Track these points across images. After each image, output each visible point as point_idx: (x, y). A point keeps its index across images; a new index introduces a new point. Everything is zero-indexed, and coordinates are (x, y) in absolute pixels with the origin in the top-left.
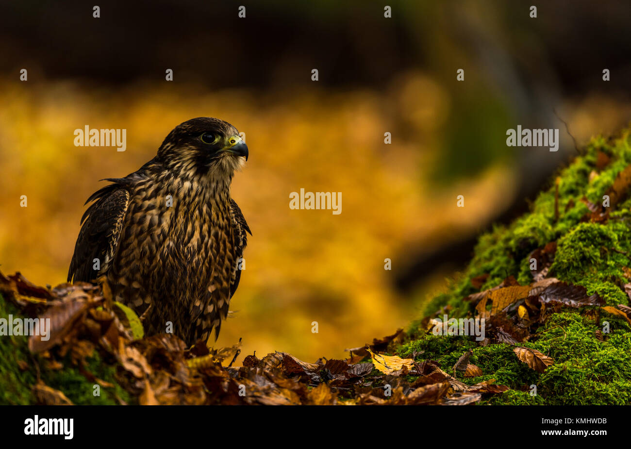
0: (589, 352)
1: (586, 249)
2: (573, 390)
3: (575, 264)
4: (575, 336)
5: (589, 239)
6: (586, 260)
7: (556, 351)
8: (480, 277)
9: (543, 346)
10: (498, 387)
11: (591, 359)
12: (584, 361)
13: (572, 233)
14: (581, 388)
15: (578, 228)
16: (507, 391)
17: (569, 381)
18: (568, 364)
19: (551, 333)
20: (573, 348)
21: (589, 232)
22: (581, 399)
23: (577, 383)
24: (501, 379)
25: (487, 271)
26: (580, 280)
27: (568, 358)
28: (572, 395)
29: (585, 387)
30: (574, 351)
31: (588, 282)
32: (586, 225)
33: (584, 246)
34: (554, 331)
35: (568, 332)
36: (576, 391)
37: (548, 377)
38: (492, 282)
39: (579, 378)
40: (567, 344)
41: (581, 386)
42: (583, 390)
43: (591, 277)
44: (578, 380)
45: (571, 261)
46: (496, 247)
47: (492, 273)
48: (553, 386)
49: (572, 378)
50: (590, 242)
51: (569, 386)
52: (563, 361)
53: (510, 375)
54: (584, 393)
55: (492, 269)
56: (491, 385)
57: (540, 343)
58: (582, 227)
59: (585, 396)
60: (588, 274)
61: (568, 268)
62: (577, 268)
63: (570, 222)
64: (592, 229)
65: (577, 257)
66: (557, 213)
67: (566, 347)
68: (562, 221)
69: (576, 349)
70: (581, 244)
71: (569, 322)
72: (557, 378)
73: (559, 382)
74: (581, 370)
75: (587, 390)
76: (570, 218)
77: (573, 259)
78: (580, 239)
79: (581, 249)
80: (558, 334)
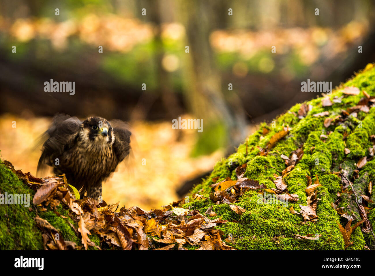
0: (260, 207)
1: (259, 166)
2: (253, 222)
3: (254, 172)
4: (254, 201)
5: (260, 162)
6: (259, 171)
7: (247, 207)
8: (215, 178)
9: (241, 205)
10: (223, 220)
11: (261, 210)
12: (258, 210)
13: (253, 160)
14: (257, 222)
15: (256, 158)
16: (227, 222)
17: (252, 219)
18: (251, 212)
19: (245, 199)
20: (253, 205)
21: (260, 159)
22: (257, 226)
23: (255, 219)
24: (225, 218)
25: (219, 176)
26: (256, 178)
27: (252, 209)
28: (253, 224)
29: (258, 221)
30: (254, 207)
31: (260, 179)
32: (258, 157)
33: (258, 165)
34: (246, 199)
35: (252, 199)
36: (255, 223)
37: (243, 217)
38: (221, 180)
39: (256, 217)
40: (251, 204)
41: (257, 220)
42: (258, 222)
43: (261, 177)
44: (255, 218)
45: (253, 171)
46: (222, 166)
47: (221, 176)
48: (245, 220)
49: (253, 217)
50: (260, 163)
51: (252, 220)
52: (250, 210)
53: (228, 216)
54: (258, 223)
55: (221, 175)
56: (220, 220)
57: (240, 203)
58: (257, 157)
59: (258, 225)
60: (260, 176)
61: (252, 174)
62: (255, 174)
63: (252, 156)
64: (261, 158)
65: (255, 169)
66: (247, 153)
67: (251, 205)
68: (249, 155)
69: (255, 206)
70: (257, 164)
71: (252, 195)
72: (247, 217)
73: (248, 219)
74: (257, 214)
75: (259, 222)
76: (252, 154)
77: (254, 170)
78: (257, 162)
79: (257, 166)
80: (247, 200)
